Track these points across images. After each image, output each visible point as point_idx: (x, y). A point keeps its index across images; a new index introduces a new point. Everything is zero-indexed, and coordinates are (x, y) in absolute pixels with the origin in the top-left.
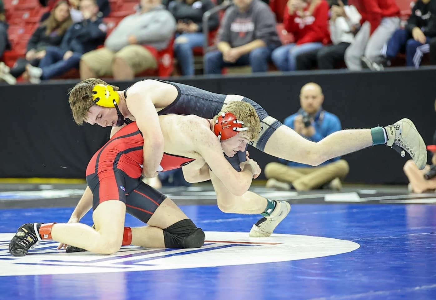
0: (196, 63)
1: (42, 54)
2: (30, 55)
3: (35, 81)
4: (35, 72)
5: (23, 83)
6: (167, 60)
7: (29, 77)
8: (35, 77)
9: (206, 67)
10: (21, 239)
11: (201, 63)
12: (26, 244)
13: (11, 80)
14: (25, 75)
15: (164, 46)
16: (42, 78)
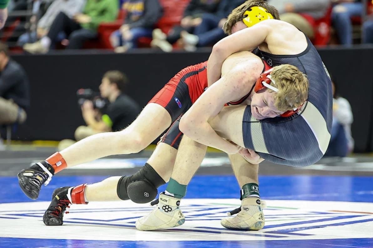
0: (354, 32)
1: (197, 22)
2: (186, 22)
3: (190, 49)
4: (190, 39)
5: (178, 50)
6: (324, 29)
7: (184, 44)
8: (190, 44)
9: (364, 36)
10: (32, 178)
11: (359, 32)
12: (38, 183)
13: (166, 47)
14: (180, 43)
15: (321, 14)
16: (198, 45)
